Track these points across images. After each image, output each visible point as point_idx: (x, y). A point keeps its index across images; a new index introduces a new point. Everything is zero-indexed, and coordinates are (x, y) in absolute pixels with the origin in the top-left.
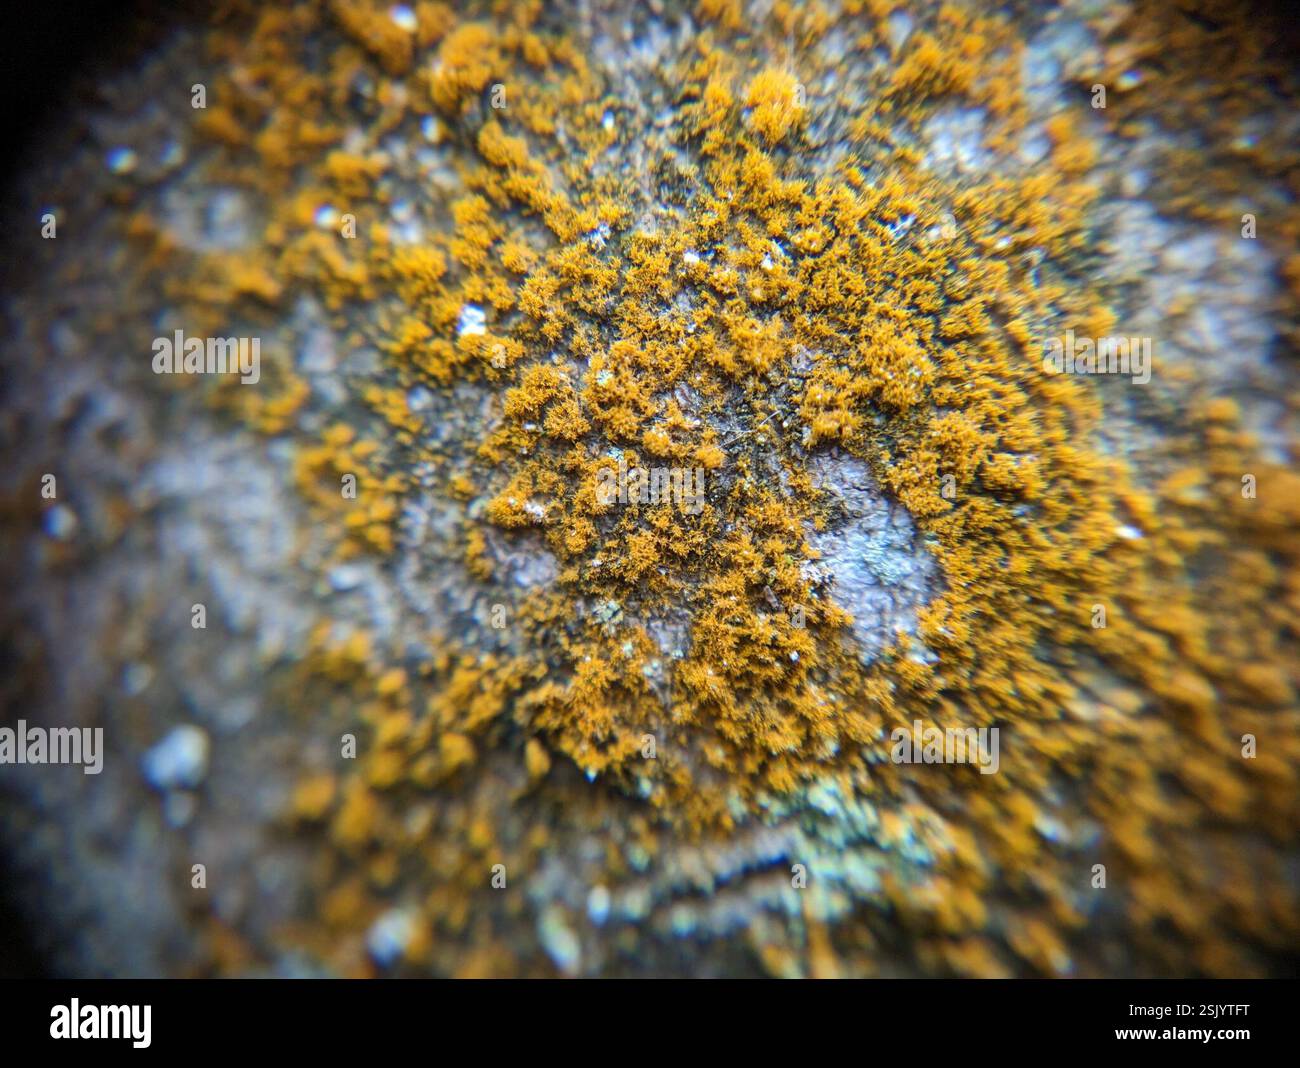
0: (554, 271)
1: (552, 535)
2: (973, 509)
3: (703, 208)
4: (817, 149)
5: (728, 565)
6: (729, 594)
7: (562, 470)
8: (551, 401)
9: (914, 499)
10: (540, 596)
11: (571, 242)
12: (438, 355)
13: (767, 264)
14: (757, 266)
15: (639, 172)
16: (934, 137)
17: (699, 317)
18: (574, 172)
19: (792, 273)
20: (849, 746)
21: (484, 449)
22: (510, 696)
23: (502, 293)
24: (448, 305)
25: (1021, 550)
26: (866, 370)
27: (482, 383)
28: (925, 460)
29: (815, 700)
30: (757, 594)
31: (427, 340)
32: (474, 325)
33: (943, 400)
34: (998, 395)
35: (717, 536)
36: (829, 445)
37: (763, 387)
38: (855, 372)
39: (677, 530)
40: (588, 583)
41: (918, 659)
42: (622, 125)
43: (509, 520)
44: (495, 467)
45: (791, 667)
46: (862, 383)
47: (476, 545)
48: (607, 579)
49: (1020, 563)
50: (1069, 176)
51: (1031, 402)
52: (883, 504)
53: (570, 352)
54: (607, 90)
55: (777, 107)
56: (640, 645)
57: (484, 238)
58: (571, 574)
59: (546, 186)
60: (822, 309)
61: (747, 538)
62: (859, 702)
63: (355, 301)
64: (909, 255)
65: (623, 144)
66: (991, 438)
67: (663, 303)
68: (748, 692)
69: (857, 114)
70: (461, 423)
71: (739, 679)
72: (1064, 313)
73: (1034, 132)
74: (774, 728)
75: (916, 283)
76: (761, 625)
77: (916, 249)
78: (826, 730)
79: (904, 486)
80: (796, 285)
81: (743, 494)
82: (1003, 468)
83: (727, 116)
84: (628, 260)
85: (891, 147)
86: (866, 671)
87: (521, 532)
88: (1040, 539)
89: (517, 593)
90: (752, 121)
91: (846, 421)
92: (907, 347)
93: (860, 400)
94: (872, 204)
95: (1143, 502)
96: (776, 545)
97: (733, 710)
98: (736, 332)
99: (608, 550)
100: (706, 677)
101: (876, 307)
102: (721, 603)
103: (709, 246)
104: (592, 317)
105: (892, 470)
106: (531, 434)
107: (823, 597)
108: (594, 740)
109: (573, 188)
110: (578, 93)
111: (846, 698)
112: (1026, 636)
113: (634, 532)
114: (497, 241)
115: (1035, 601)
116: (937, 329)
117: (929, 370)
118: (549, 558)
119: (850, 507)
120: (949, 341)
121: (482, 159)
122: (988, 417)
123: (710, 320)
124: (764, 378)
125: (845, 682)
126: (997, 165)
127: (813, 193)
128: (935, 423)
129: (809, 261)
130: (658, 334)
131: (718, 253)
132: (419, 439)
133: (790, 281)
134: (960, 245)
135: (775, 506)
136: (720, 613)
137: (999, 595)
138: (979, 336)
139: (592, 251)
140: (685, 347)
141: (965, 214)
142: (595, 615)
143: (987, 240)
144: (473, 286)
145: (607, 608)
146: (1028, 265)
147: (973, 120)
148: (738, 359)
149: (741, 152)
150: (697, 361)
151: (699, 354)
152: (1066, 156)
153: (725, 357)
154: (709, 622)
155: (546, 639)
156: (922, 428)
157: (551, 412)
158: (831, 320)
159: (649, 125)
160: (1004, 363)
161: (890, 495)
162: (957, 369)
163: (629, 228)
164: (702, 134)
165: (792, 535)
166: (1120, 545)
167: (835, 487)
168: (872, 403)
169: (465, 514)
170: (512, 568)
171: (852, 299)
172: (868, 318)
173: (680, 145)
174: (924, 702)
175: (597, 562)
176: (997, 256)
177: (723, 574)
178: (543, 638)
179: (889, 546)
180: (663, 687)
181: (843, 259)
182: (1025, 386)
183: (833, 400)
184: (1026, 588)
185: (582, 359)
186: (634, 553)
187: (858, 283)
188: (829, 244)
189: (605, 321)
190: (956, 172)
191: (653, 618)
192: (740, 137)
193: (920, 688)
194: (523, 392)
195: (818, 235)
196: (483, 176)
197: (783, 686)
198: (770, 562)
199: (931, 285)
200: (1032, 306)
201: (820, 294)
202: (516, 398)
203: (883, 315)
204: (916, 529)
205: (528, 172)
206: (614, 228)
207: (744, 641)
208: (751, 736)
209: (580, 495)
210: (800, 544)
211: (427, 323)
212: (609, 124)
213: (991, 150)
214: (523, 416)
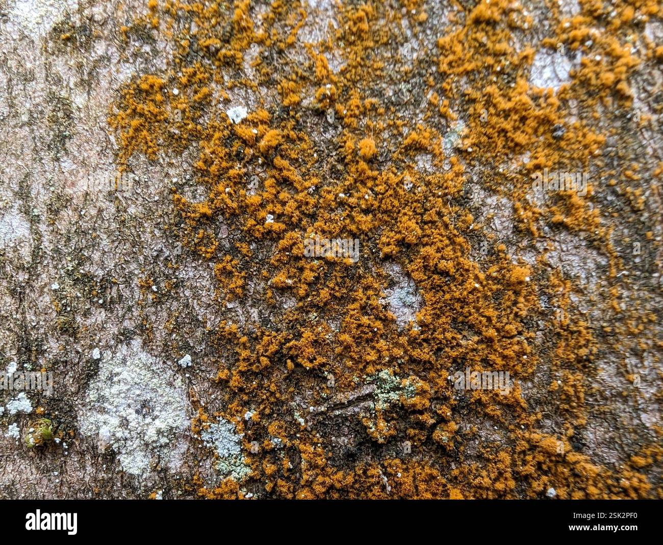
0: (296, 201)
1: (295, 291)
2: (434, 279)
3: (345, 179)
4: (382, 162)
5: (355, 300)
6: (354, 310)
7: (298, 268)
8: (294, 244)
9: (415, 275)
10: (290, 312)
11: (302, 191)
12: (258, 230)
13: (367, 197)
14: (364, 197)
15: (325, 169)
16: (418, 160)
17: (344, 214)
18: (304, 170)
19: (375, 200)
20: (393, 359)
21: (272, 261)
22: (281, 345)
23: (279, 209)
24: (262, 214)
25: (448, 292)
26: (400, 232)
27: (272, 239)
28: (419, 262)
29: (382, 344)
30: (363, 309)
31: (255, 225)
32: (270, 219)
33: (424, 243)
34: (441, 241)
35: (351, 290)
36: (388, 258)
37: (366, 238)
38: (396, 232)
39: (337, 288)
40: (306, 307)
41: (416, 329)
42: (319, 155)
43: (280, 285)
44: (276, 268)
45: (375, 333)
46: (398, 236)
47: (269, 294)
48: (314, 306)
49: (447, 296)
50: (457, 175)
51: (451, 244)
52: (406, 278)
53: (301, 228)
54: (315, 146)
55: (368, 149)
56: (324, 328)
57: (274, 191)
58: (301, 304)
59: (294, 175)
60: (385, 212)
61: (361, 290)
62: (397, 345)
63: (234, 215)
64: (412, 195)
65: (320, 161)
66: (439, 255)
67: (332, 210)
68: (360, 343)
69: (394, 152)
70: (265, 253)
71: (358, 338)
72: (459, 216)
73: (446, 162)
74: (368, 354)
75: (415, 204)
76: (365, 320)
77: (414, 193)
78: (385, 353)
79: (413, 271)
80: (376, 204)
81: (360, 275)
82: (443, 264)
83: (353, 152)
84: (321, 197)
85: (405, 162)
86: (400, 335)
87: (283, 290)
88: (454, 288)
89: (283, 311)
90: (360, 153)
91: (392, 249)
92: (412, 224)
93: (398, 242)
94: (400, 179)
95: (482, 276)
96: (370, 292)
97: (354, 348)
98: (356, 219)
99: (313, 295)
100: (346, 337)
101: (403, 211)
102: (352, 312)
103: (347, 191)
104: (308, 216)
105: (409, 266)
106: (287, 255)
107: (386, 310)
108: (308, 359)
109: (303, 175)
110: (306, 147)
111: (393, 344)
112: (449, 320)
113: (323, 289)
114: (278, 193)
115: (451, 309)
116: (422, 219)
117: (420, 232)
118: (293, 299)
119: (396, 280)
120: (426, 223)
121: (275, 167)
122: (438, 248)
123: (348, 215)
124: (366, 235)
125: (393, 338)
126: (437, 170)
127: (381, 175)
128: (422, 250)
129: (380, 196)
130: (331, 220)
131: (351, 194)
132: (252, 259)
133: (374, 202)
134: (428, 193)
135: (371, 279)
136: (352, 316)
137: (441, 307)
138: (435, 222)
139: (309, 194)
140: (339, 224)
141: (428, 184)
142: (309, 318)
143: (436, 192)
144: (270, 207)
145: (313, 315)
146: (448, 200)
147: (429, 156)
148: (358, 228)
149: (358, 162)
150: (343, 229)
151: (345, 227)
152: (456, 168)
153: (353, 227)
154: (347, 319)
155: (292, 326)
156: (418, 252)
157: (294, 248)
158: (389, 216)
159: (328, 155)
160: (442, 231)
161: (408, 275)
162: (428, 232)
163: (321, 187)
164: (345, 157)
165: (376, 289)
166: (475, 289)
167: (391, 273)
168: (401, 243)
169: (266, 284)
170: (282, 303)
171: (395, 209)
172: (400, 215)
173: (338, 161)
174: (417, 343)
175: (309, 299)
176: (439, 197)
177: (353, 303)
178: (291, 326)
179: (408, 293)
180: (332, 342)
181: (391, 195)
182: (449, 238)
183: (389, 242)
184: (450, 305)
185: (305, 230)
186: (322, 296)
187: (396, 203)
188: (387, 191)
189: (313, 217)
190: (425, 171)
191: (329, 319)
192: (357, 158)
193: (416, 339)
194: (285, 241)
195: (383, 188)
196: (274, 172)
197: (372, 340)
198: (368, 298)
199: (419, 205)
200: (450, 213)
201: (385, 207)
202: (283, 243)
203: (405, 214)
204: (417, 286)
205: (289, 170)
206: (316, 186)
207: (359, 326)
208: (361, 357)
209: (304, 276)
210: (379, 292)
211: (255, 220)
212: (315, 155)
213: (435, 166)
214: (285, 249)
